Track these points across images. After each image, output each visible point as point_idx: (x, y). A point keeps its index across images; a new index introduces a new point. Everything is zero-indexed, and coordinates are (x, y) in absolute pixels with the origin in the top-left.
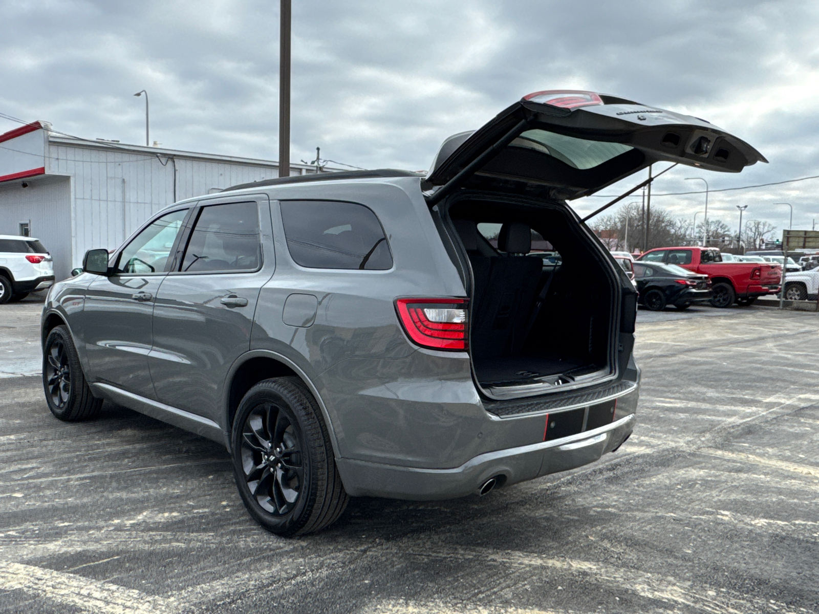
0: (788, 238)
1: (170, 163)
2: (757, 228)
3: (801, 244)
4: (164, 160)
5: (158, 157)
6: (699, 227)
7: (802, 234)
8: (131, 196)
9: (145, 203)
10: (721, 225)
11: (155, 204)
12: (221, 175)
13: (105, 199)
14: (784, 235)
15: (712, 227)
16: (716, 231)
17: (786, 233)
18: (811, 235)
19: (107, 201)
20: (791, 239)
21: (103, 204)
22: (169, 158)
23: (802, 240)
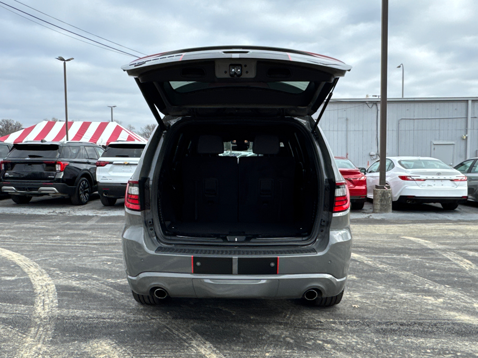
1: (375, 106)
4: (370, 105)
5: (366, 103)
8: (351, 127)
9: (359, 131)
11: (365, 131)
12: (408, 110)
13: (337, 130)
19: (338, 131)
21: (335, 133)
22: (374, 103)
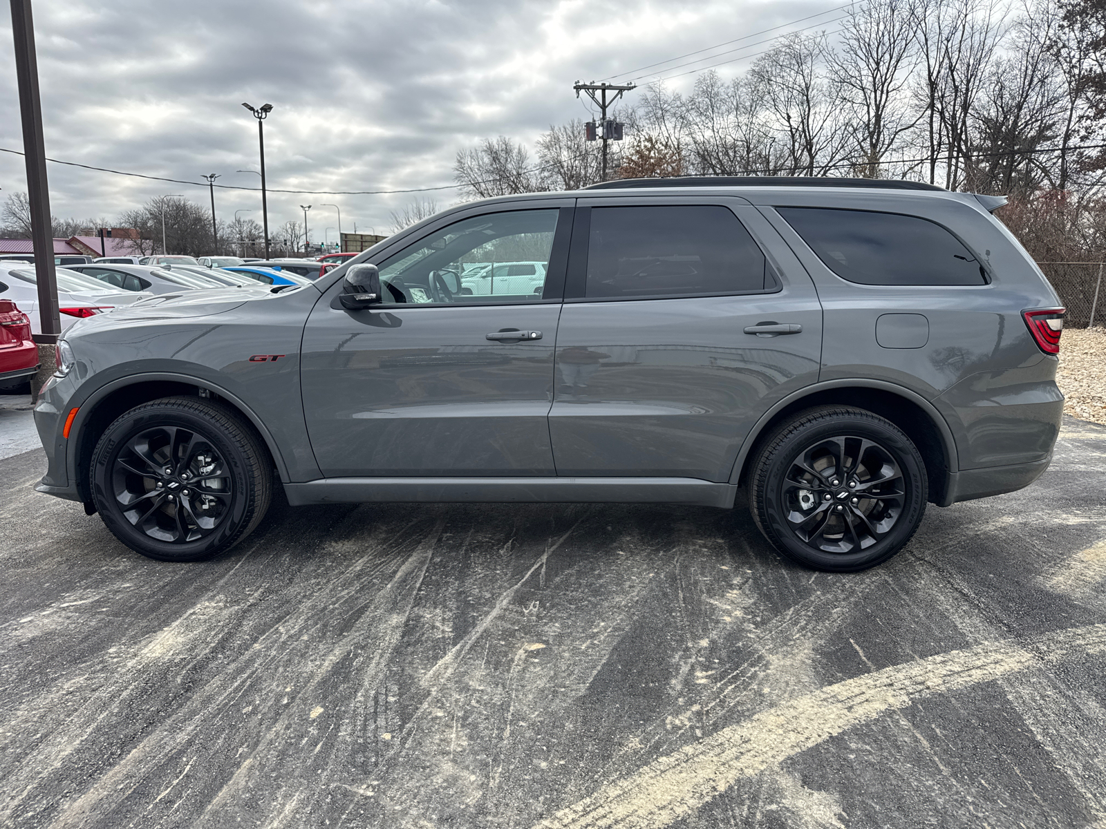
0: (346, 241)
2: (293, 229)
3: (359, 249)
6: (230, 226)
7: (359, 238)
10: (254, 225)
14: (341, 238)
15: (245, 228)
16: (250, 232)
17: (344, 236)
18: (367, 238)
20: (349, 243)
23: (359, 244)
